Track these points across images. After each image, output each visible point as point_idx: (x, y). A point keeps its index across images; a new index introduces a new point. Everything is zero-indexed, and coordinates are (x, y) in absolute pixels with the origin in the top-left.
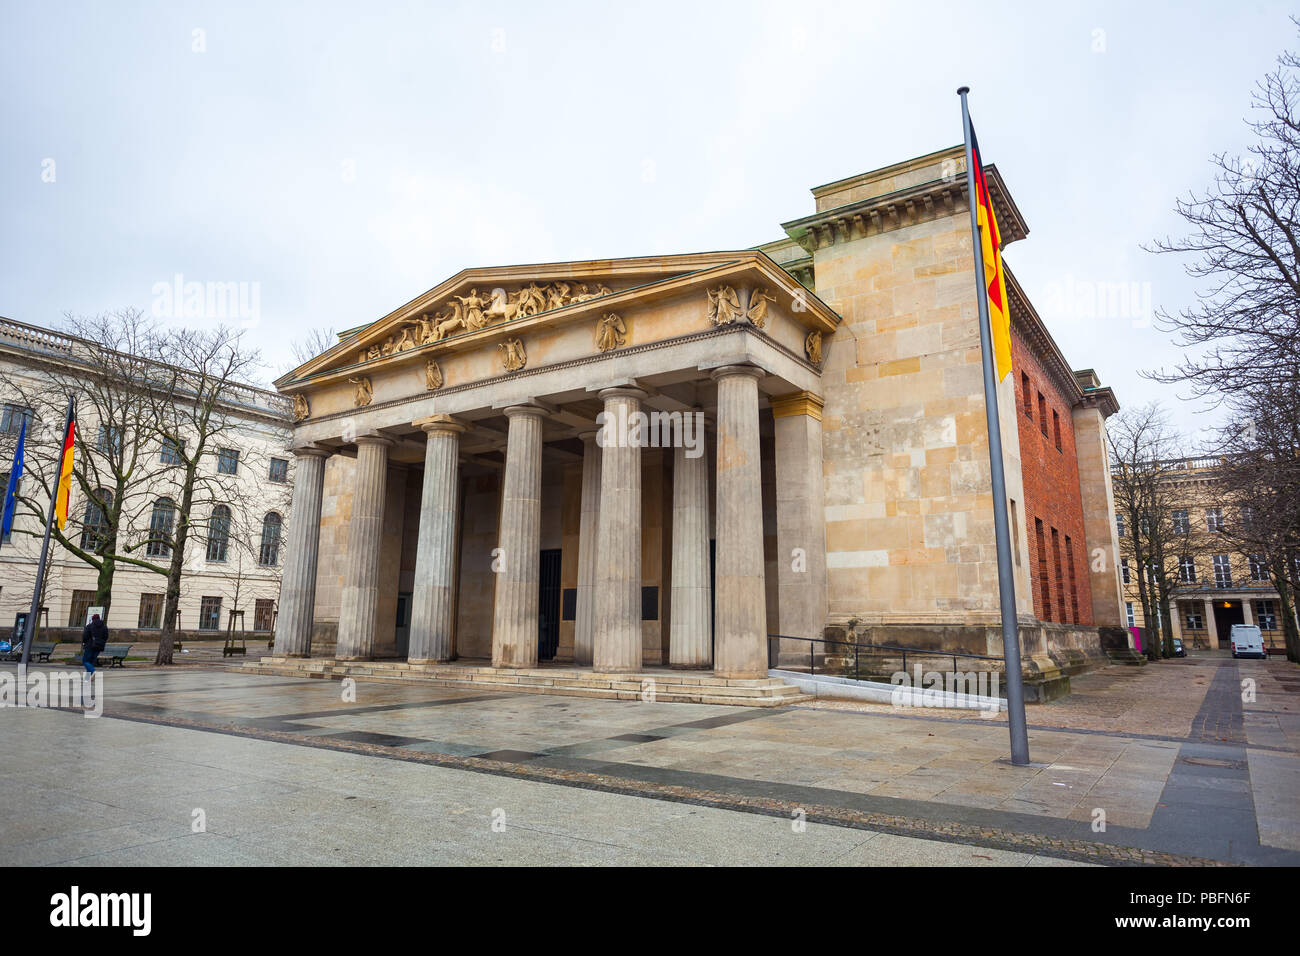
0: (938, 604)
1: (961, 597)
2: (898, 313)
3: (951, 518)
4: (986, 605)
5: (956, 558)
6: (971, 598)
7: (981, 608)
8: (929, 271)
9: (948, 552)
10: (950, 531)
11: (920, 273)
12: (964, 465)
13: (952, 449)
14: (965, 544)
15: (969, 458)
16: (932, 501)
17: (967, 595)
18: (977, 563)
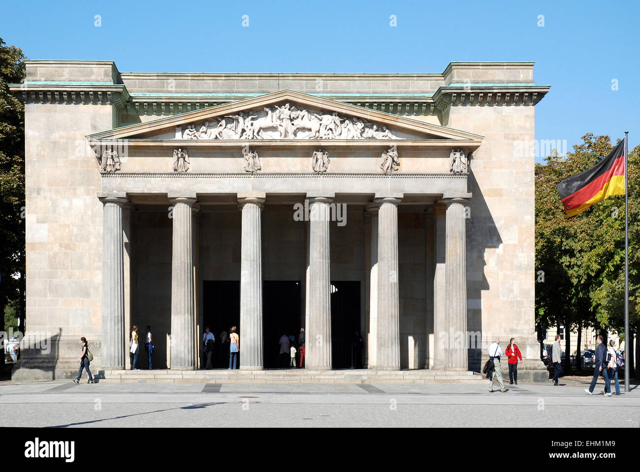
0: (504, 331)
1: (515, 327)
2: (494, 159)
3: (513, 283)
4: (525, 331)
5: (514, 306)
6: (519, 328)
7: (523, 334)
8: (511, 136)
9: (511, 302)
10: (512, 291)
11: (506, 137)
12: (520, 255)
13: (515, 245)
14: (518, 299)
15: (523, 251)
16: (504, 274)
17: (518, 327)
18: (523, 309)
